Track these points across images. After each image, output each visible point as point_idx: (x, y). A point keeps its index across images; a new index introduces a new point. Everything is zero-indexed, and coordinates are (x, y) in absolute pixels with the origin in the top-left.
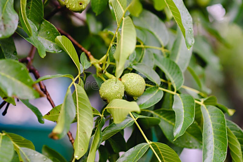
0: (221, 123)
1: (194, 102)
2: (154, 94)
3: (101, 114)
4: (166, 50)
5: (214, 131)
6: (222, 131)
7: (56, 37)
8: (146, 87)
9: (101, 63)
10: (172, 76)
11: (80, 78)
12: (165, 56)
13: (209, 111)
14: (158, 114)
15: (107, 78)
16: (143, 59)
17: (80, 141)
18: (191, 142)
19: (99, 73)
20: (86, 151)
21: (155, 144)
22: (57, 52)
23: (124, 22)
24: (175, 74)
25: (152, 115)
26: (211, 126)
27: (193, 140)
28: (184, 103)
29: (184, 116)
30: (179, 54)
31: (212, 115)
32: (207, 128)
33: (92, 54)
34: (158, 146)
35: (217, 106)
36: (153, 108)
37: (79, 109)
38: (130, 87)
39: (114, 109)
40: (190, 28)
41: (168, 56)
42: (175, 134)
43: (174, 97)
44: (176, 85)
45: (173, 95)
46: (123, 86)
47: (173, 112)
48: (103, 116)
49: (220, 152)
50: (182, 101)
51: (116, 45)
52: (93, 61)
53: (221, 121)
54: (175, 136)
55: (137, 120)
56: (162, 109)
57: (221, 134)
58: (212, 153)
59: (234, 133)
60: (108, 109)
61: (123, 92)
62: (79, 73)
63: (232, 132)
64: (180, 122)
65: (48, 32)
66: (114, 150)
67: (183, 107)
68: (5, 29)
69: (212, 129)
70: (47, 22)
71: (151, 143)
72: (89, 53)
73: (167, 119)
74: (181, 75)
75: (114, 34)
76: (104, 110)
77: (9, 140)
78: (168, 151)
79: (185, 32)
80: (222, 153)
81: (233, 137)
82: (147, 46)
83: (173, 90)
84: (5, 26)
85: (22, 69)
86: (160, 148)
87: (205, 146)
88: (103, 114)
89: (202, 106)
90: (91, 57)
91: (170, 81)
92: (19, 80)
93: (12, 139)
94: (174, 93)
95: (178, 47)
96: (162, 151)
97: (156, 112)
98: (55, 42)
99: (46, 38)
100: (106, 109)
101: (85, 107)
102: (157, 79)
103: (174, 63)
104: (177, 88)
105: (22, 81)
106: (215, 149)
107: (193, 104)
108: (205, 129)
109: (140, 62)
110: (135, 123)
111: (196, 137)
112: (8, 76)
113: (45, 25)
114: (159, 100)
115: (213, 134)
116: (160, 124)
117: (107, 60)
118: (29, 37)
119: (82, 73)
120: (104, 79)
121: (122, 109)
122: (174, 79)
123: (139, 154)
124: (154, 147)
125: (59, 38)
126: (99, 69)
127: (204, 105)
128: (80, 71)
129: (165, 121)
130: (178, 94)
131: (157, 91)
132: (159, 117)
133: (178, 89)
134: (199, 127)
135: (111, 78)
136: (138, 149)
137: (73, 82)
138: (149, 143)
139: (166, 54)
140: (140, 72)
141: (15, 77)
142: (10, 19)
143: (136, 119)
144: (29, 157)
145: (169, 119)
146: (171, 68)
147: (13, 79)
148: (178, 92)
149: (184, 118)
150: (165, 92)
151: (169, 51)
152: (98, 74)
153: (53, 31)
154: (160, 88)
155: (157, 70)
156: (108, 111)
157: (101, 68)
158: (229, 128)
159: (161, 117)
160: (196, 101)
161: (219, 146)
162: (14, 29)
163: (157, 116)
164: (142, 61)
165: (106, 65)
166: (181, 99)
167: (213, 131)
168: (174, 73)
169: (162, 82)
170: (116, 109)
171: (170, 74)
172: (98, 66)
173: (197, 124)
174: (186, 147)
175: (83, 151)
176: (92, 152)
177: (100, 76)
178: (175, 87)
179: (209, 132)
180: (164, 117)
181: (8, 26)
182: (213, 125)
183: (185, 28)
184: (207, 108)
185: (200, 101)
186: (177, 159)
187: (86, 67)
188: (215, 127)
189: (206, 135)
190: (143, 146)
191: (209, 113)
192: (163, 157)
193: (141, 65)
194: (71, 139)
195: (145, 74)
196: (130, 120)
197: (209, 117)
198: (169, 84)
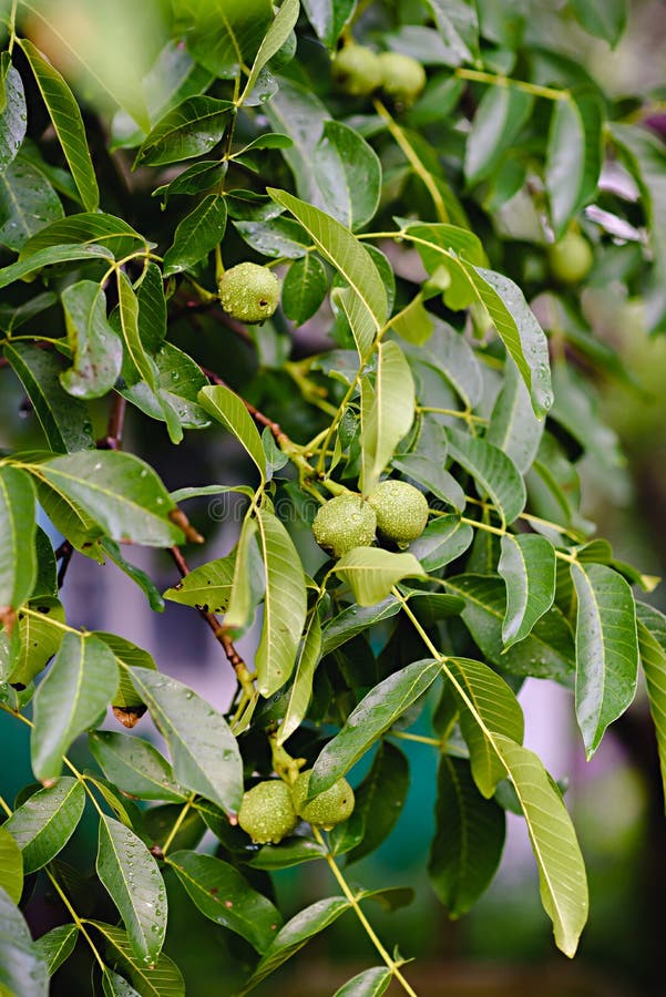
0: (623, 609)
1: (553, 556)
2: (450, 535)
3: (320, 586)
4: (475, 418)
5: (604, 629)
6: (626, 629)
7: (200, 389)
8: (431, 517)
9: (311, 455)
10: (494, 488)
11: (264, 494)
12: (475, 434)
13: (591, 578)
14: (459, 587)
15: (329, 495)
16: (417, 444)
17: (273, 651)
18: (543, 661)
19: (305, 480)
20: (288, 677)
21: (455, 662)
22: (199, 427)
23: (383, 354)
24: (502, 484)
25: (442, 589)
26: (598, 617)
27: (549, 656)
28: (526, 558)
29: (527, 592)
30: (510, 428)
31: (598, 589)
32: (587, 622)
33: (283, 430)
34: (461, 668)
35: (612, 567)
36: (442, 573)
37: (269, 572)
38: (390, 517)
39: (356, 570)
40: (543, 365)
41: (482, 434)
42: (505, 637)
43: (502, 541)
44: (505, 511)
45: (497, 538)
46: (374, 513)
47: (502, 583)
48: (324, 590)
49: (620, 684)
50: (521, 552)
51: (358, 412)
52: (290, 447)
53: (624, 604)
54: (504, 642)
55: (407, 603)
56: (467, 574)
57: (623, 636)
58: (599, 686)
59: (656, 635)
60: (342, 572)
61: (374, 529)
62: (263, 482)
63: (651, 633)
64: (518, 605)
65: (175, 375)
66: (348, 681)
67: (525, 569)
68: (96, 375)
69: (600, 624)
70: (172, 349)
71: (445, 658)
72: (275, 427)
73: (481, 600)
74: (518, 485)
76: (328, 575)
77: (102, 649)
78: (488, 680)
79: (529, 375)
80: (624, 685)
81: (655, 645)
82: (425, 409)
83: (497, 523)
84: (94, 367)
85: (144, 473)
86: (468, 674)
87: (582, 667)
88: (324, 585)
89: (575, 566)
90: (283, 438)
91: (489, 501)
92: (135, 500)
93: (112, 647)
94: (501, 532)
95: (508, 409)
96: (471, 681)
97: (452, 582)
98: (195, 400)
99: (171, 389)
100: (333, 574)
101: (285, 567)
102: (455, 496)
103: (498, 452)
104: (507, 521)
105: (144, 505)
106: (608, 674)
107: (549, 560)
108: (582, 625)
109: (410, 451)
110: (402, 610)
111: (556, 648)
112: (108, 492)
113: (168, 357)
114: (465, 549)
115: (602, 637)
116: (462, 615)
117: (331, 448)
118: (126, 388)
119: (269, 483)
120: (321, 499)
121: (379, 571)
122: (498, 497)
123: (417, 685)
124: (454, 670)
125: (208, 391)
126: (306, 468)
127: (578, 564)
128: (265, 475)
129: (475, 605)
130: (511, 536)
131: (458, 526)
132: (458, 594)
133: (510, 523)
134: (565, 620)
135: (339, 495)
136: (413, 674)
137: (253, 506)
138: (440, 658)
139: (477, 428)
140: (412, 476)
141: (124, 494)
142: (103, 351)
143: (406, 599)
144: (151, 689)
145: (486, 601)
146: (491, 468)
147: (120, 498)
148: (509, 530)
149: (529, 597)
150: (476, 529)
151: (485, 419)
152: (302, 482)
153: (193, 373)
154: (463, 519)
155: (456, 470)
156: (339, 576)
157: (312, 469)
158: (643, 624)
159: (466, 595)
160: (558, 554)
161: (618, 667)
162: (114, 374)
163: (454, 591)
164: (415, 448)
165: (329, 459)
166: (519, 548)
167: (601, 630)
168: (499, 479)
169: (468, 504)
170: (363, 570)
171: (489, 481)
172: (301, 461)
173: (560, 613)
174: (532, 676)
175: (280, 676)
176: (301, 681)
177: (308, 488)
178: (503, 517)
179: (593, 632)
180: (473, 595)
181: (101, 367)
182: (602, 615)
183: (529, 363)
184: (586, 570)
185: (568, 553)
186: (510, 702)
187: (278, 466)
188: (609, 620)
189: (585, 641)
190: (426, 666)
191: (593, 585)
192: (474, 696)
193: (416, 458)
194: (230, 654)
195: (425, 483)
196: (391, 602)
197: (592, 592)
198: (486, 508)
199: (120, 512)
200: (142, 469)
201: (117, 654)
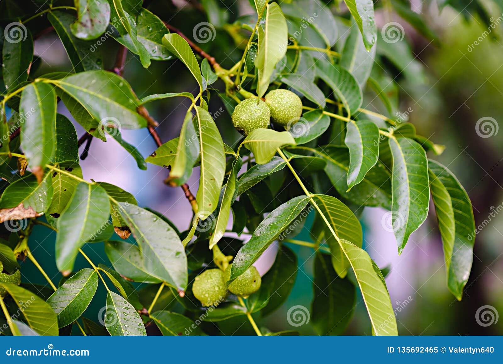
0: (420, 164)
1: (377, 133)
2: (316, 122)
3: (236, 153)
4: (334, 53)
5: (409, 177)
6: (422, 176)
7: (163, 36)
8: (304, 111)
9: (232, 75)
10: (344, 94)
11: (201, 98)
12: (333, 62)
13: (401, 146)
14: (323, 153)
15: (242, 98)
16: (297, 68)
17: (206, 192)
18: (374, 196)
19: (229, 90)
20: (216, 207)
21: (319, 197)
22: (164, 59)
23: (269, 11)
24: (348, 91)
25: (313, 155)
26: (406, 169)
27: (377, 193)
28: (362, 135)
29: (362, 155)
30: (354, 59)
31: (406, 153)
32: (399, 172)
33: (217, 61)
34: (323, 201)
35: (416, 140)
36: (314, 145)
37: (203, 144)
38: (279, 111)
39: (255, 142)
40: (370, 18)
41: (337, 62)
42: (349, 182)
43: (348, 125)
44: (350, 107)
45: (345, 123)
46: (269, 109)
47: (347, 150)
48: (238, 155)
49: (419, 209)
50: (359, 132)
51: (256, 47)
52: (220, 72)
53: (421, 161)
54: (348, 185)
55: (290, 162)
56: (328, 146)
57: (421, 180)
58: (406, 210)
59: (442, 180)
60: (248, 144)
61: (269, 118)
62: (201, 91)
63: (437, 178)
64: (356, 162)
65: (149, 28)
66: (256, 210)
67: (361, 141)
68: (93, 25)
69: (407, 174)
70: (147, 13)
71: (313, 195)
72: (212, 59)
73: (337, 161)
74: (358, 92)
75: (253, 29)
76: (241, 146)
77: (101, 192)
78: (339, 208)
79: (361, 23)
80: (421, 210)
81: (440, 185)
82: (303, 47)
83: (345, 115)
84: (91, 20)
85: (121, 84)
86: (327, 204)
87: (396, 199)
88: (238, 152)
89: (392, 139)
90: (217, 66)
91: (341, 103)
92: (116, 101)
93: (107, 190)
94: (348, 119)
95: (353, 47)
96: (329, 209)
97: (320, 150)
98: (161, 43)
99: (147, 37)
100: (243, 145)
101: (212, 141)
102: (320, 99)
103: (346, 72)
104: (351, 112)
105: (122, 103)
106: (411, 203)
107: (376, 135)
108: (396, 174)
109: (293, 71)
110: (287, 166)
111: (382, 188)
112: (100, 96)
113: (145, 17)
114: (325, 130)
115: (408, 181)
116: (325, 169)
117: (242, 70)
118: (120, 36)
119: (205, 91)
120: (238, 100)
121: (268, 142)
122: (346, 98)
123: (295, 211)
124: (319, 202)
125: (168, 37)
126: (230, 83)
127: (394, 138)
128: (202, 87)
129: (333, 164)
130: (353, 122)
131: (321, 116)
132: (323, 157)
133: (353, 114)
134: (387, 172)
135: (249, 98)
136: (293, 205)
137: (193, 105)
138: (309, 195)
139: (334, 59)
140: (292, 86)
141: (110, 97)
142: (98, 11)
143: (290, 160)
144: (131, 215)
145: (340, 161)
146: (342, 82)
147: (108, 100)
148: (352, 118)
149: (363, 158)
150: (333, 119)
151: (339, 54)
152: (227, 91)
153: (159, 26)
154: (325, 112)
155: (321, 84)
156: (246, 146)
157: (232, 83)
158: (433, 173)
159: (328, 158)
160: (381, 132)
161: (417, 199)
162: (104, 25)
163: (320, 155)
164: (296, 71)
165: (241, 78)
166: (358, 129)
167: (407, 178)
168: (346, 88)
169: (327, 104)
170: (259, 142)
171: (341, 90)
172: (227, 79)
173: (384, 167)
174: (368, 205)
175: (211, 207)
176: (224, 210)
177: (231, 95)
178: (348, 110)
179: (402, 178)
180: (332, 158)
181: (96, 20)
182: (408, 168)
183: (361, 17)
184: (399, 141)
185: (388, 132)
186: (353, 221)
187: (210, 82)
188: (412, 171)
189: (398, 184)
190: (301, 200)
191: (403, 150)
192: (331, 218)
193: (295, 76)
194: (188, 194)
195: (301, 90)
196: (280, 162)
197: (402, 155)
198: (340, 107)
199: (107, 108)
200: (120, 81)
201: (110, 194)
